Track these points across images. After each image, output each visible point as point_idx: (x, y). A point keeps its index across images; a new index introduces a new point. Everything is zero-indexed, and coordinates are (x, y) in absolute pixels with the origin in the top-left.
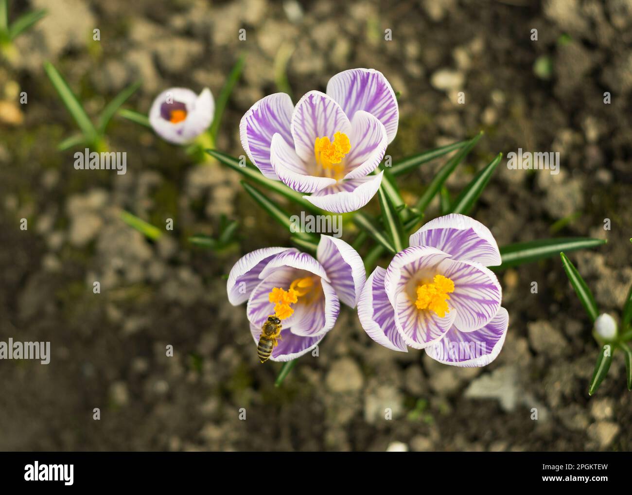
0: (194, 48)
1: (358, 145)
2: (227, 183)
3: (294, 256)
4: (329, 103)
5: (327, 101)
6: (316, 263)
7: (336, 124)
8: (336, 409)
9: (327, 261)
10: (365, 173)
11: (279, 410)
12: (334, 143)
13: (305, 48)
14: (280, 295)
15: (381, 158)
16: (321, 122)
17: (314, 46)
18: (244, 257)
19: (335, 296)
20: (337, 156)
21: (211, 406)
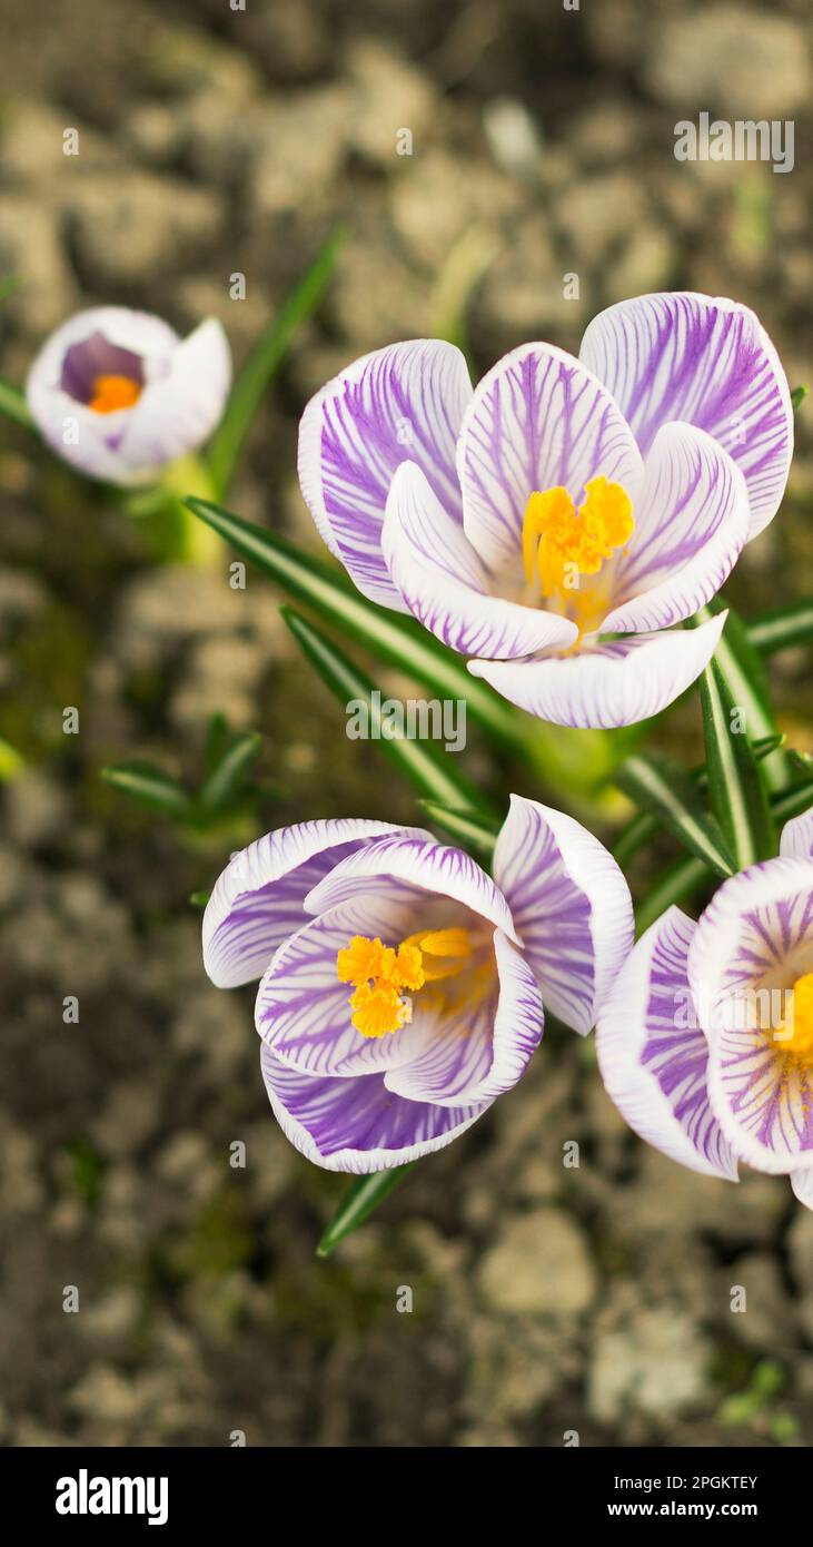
0: (195, 211)
1: (658, 533)
2: (246, 632)
3: (420, 851)
4: (582, 391)
5: (577, 383)
6: (485, 880)
7: (596, 461)
8: (500, 1362)
9: (521, 884)
10: (668, 615)
11: (323, 1350)
12: (582, 508)
13: (536, 250)
14: (372, 961)
15: (723, 572)
16: (552, 449)
17: (563, 247)
18: (267, 837)
19: (532, 988)
20: (588, 549)
21: (116, 1314)
